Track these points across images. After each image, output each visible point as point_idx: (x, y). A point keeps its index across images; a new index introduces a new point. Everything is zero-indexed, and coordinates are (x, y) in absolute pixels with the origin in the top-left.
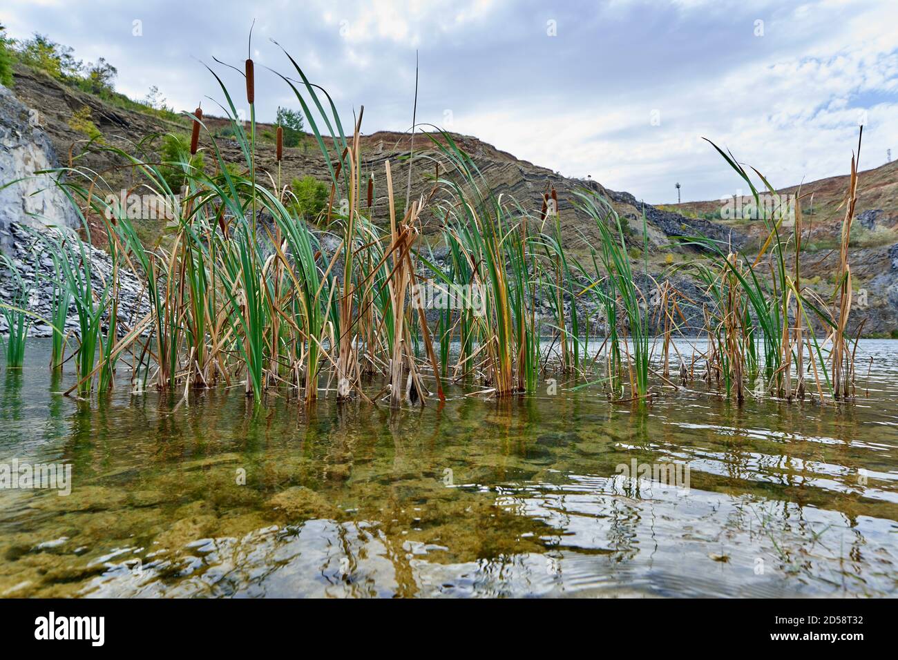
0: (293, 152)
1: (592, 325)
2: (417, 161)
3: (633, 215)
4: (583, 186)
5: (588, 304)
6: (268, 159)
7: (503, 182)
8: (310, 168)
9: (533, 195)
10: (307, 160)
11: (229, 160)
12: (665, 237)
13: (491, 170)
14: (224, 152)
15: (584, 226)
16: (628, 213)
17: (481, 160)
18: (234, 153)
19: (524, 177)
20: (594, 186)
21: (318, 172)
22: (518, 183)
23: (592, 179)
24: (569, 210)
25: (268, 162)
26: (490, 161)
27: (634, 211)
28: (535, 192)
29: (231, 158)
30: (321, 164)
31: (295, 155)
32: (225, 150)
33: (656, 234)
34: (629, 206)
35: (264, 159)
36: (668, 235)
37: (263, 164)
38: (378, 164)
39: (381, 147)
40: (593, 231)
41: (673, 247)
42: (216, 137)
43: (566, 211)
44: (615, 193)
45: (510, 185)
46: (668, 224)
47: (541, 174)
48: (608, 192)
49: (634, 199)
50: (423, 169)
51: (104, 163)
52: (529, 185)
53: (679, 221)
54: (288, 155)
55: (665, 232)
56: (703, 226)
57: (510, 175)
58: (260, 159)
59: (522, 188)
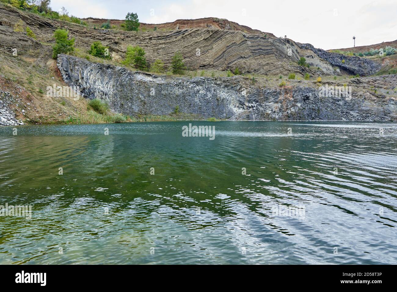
0: (131, 33)
1: (268, 115)
2: (190, 34)
3: (311, 56)
4: (281, 42)
5: (267, 104)
6: (119, 38)
7: (234, 42)
8: (138, 41)
9: (251, 48)
10: (137, 37)
11: (100, 39)
12: (331, 68)
13: (227, 36)
14: (98, 36)
15: (280, 63)
16: (308, 55)
17: (223, 31)
18: (103, 36)
19: (246, 39)
20: (288, 41)
21: (142, 42)
22: (242, 42)
23: (287, 37)
24: (271, 55)
25: (118, 39)
26: (227, 32)
27: (312, 53)
28: (252, 46)
29: (101, 38)
30: (144, 38)
31: (131, 35)
32: (99, 35)
33: (325, 65)
34: (309, 51)
35: (117, 38)
36: (333, 65)
37: (116, 41)
38: (171, 37)
39: (177, 28)
40: (284, 65)
41: (335, 72)
42: (95, 29)
43: (270, 55)
44: (301, 44)
45: (238, 43)
46: (333, 60)
47: (256, 37)
48: (297, 44)
49: (313, 47)
50: (193, 38)
51: (30, 45)
52: (249, 43)
53: (341, 58)
54: (128, 35)
55: (331, 64)
56: (355, 60)
57: (238, 38)
58: (115, 38)
59: (244, 45)
